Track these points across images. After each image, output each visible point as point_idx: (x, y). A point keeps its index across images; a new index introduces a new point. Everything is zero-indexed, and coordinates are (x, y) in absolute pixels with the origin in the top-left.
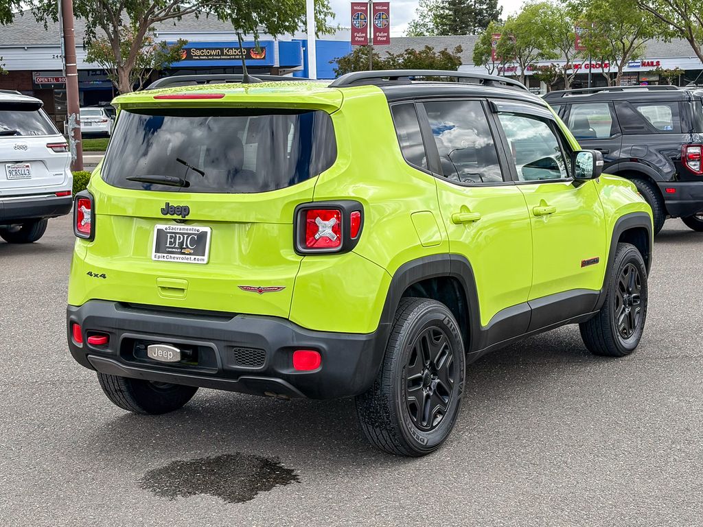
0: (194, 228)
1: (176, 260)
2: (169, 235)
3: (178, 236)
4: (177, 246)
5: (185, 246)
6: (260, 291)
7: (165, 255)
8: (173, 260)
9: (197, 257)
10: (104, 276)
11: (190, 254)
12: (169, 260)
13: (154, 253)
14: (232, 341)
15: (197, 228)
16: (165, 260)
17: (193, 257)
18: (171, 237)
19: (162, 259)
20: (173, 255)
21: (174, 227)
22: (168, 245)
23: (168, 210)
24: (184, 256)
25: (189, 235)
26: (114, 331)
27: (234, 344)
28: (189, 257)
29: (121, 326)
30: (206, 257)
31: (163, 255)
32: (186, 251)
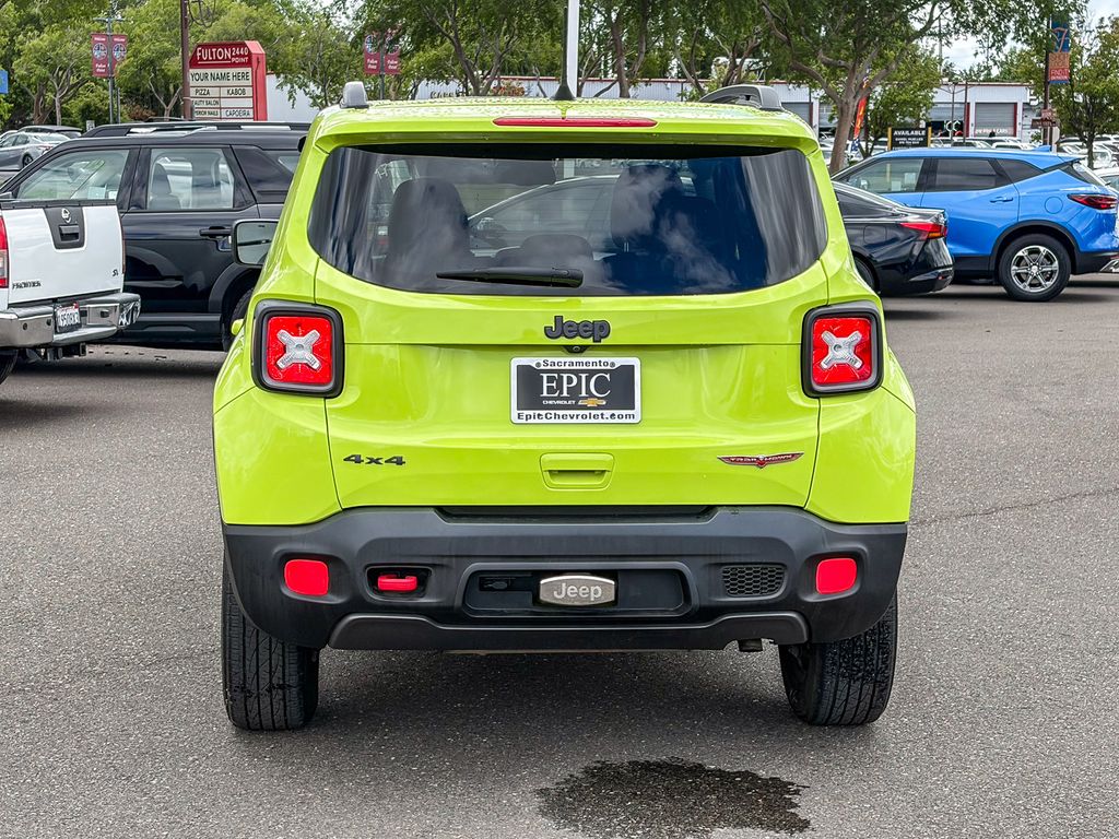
0: (603, 360)
1: (569, 420)
2: (545, 376)
3: (565, 376)
4: (565, 394)
5: (584, 394)
6: (761, 463)
7: (543, 412)
8: (562, 421)
9: (617, 412)
10: (400, 462)
11: (599, 407)
12: (553, 421)
13: (515, 412)
14: (729, 555)
15: (610, 360)
16: (545, 421)
17: (607, 413)
18: (550, 380)
19: (537, 421)
20: (560, 412)
21: (556, 360)
22: (545, 394)
23: (561, 327)
24: (587, 412)
25: (591, 373)
26: (445, 561)
27: (724, 560)
28: (599, 412)
29: (463, 551)
30: (637, 411)
31: (537, 412)
32: (590, 403)
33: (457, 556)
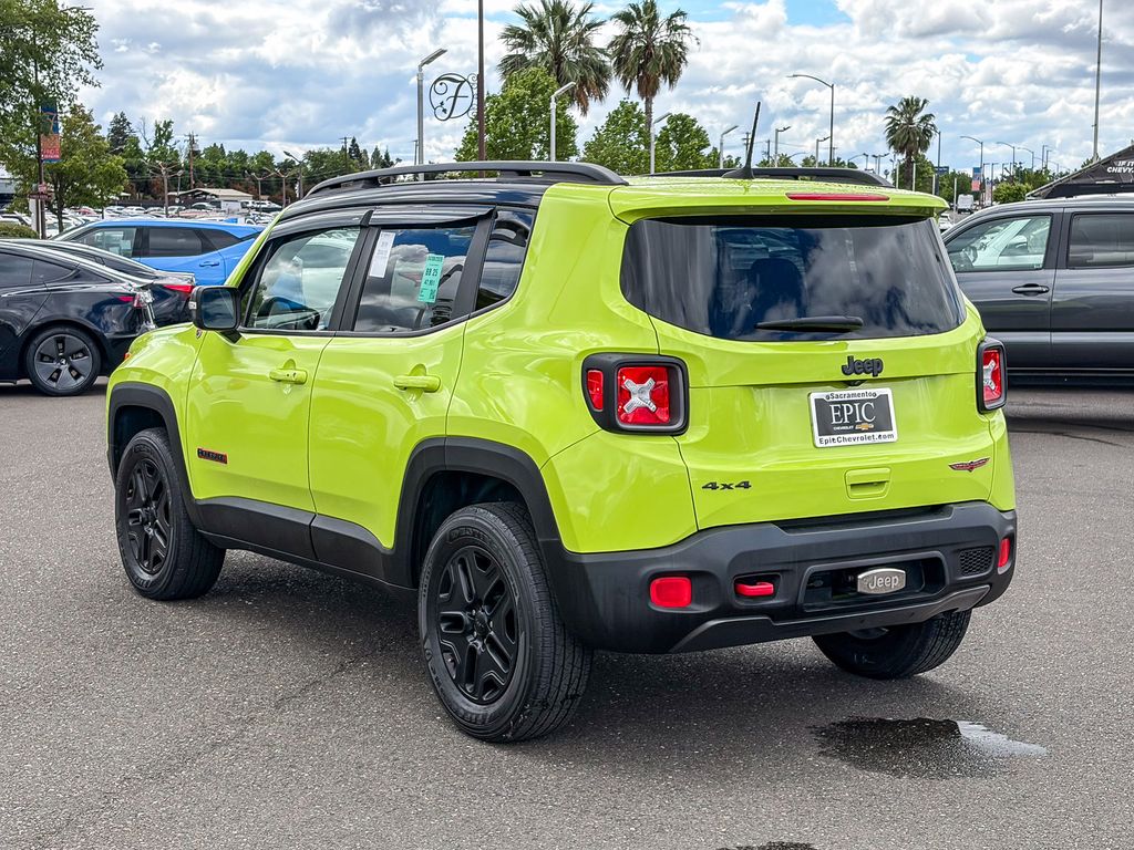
0: (868, 391)
1: (853, 443)
2: (832, 406)
3: (845, 406)
4: (846, 421)
5: (858, 420)
6: (971, 467)
7: (835, 437)
8: (848, 443)
9: (882, 433)
10: (746, 485)
11: (870, 430)
12: (842, 444)
13: (817, 437)
14: (958, 543)
15: (872, 391)
16: (837, 444)
17: (876, 434)
18: (836, 409)
19: (832, 444)
20: (847, 436)
21: (839, 393)
22: (834, 422)
23: (853, 366)
24: (863, 435)
25: (861, 402)
26: (790, 567)
27: (962, 547)
28: (870, 434)
29: (803, 556)
30: (894, 432)
31: (832, 437)
32: (864, 427)
33: (799, 562)
